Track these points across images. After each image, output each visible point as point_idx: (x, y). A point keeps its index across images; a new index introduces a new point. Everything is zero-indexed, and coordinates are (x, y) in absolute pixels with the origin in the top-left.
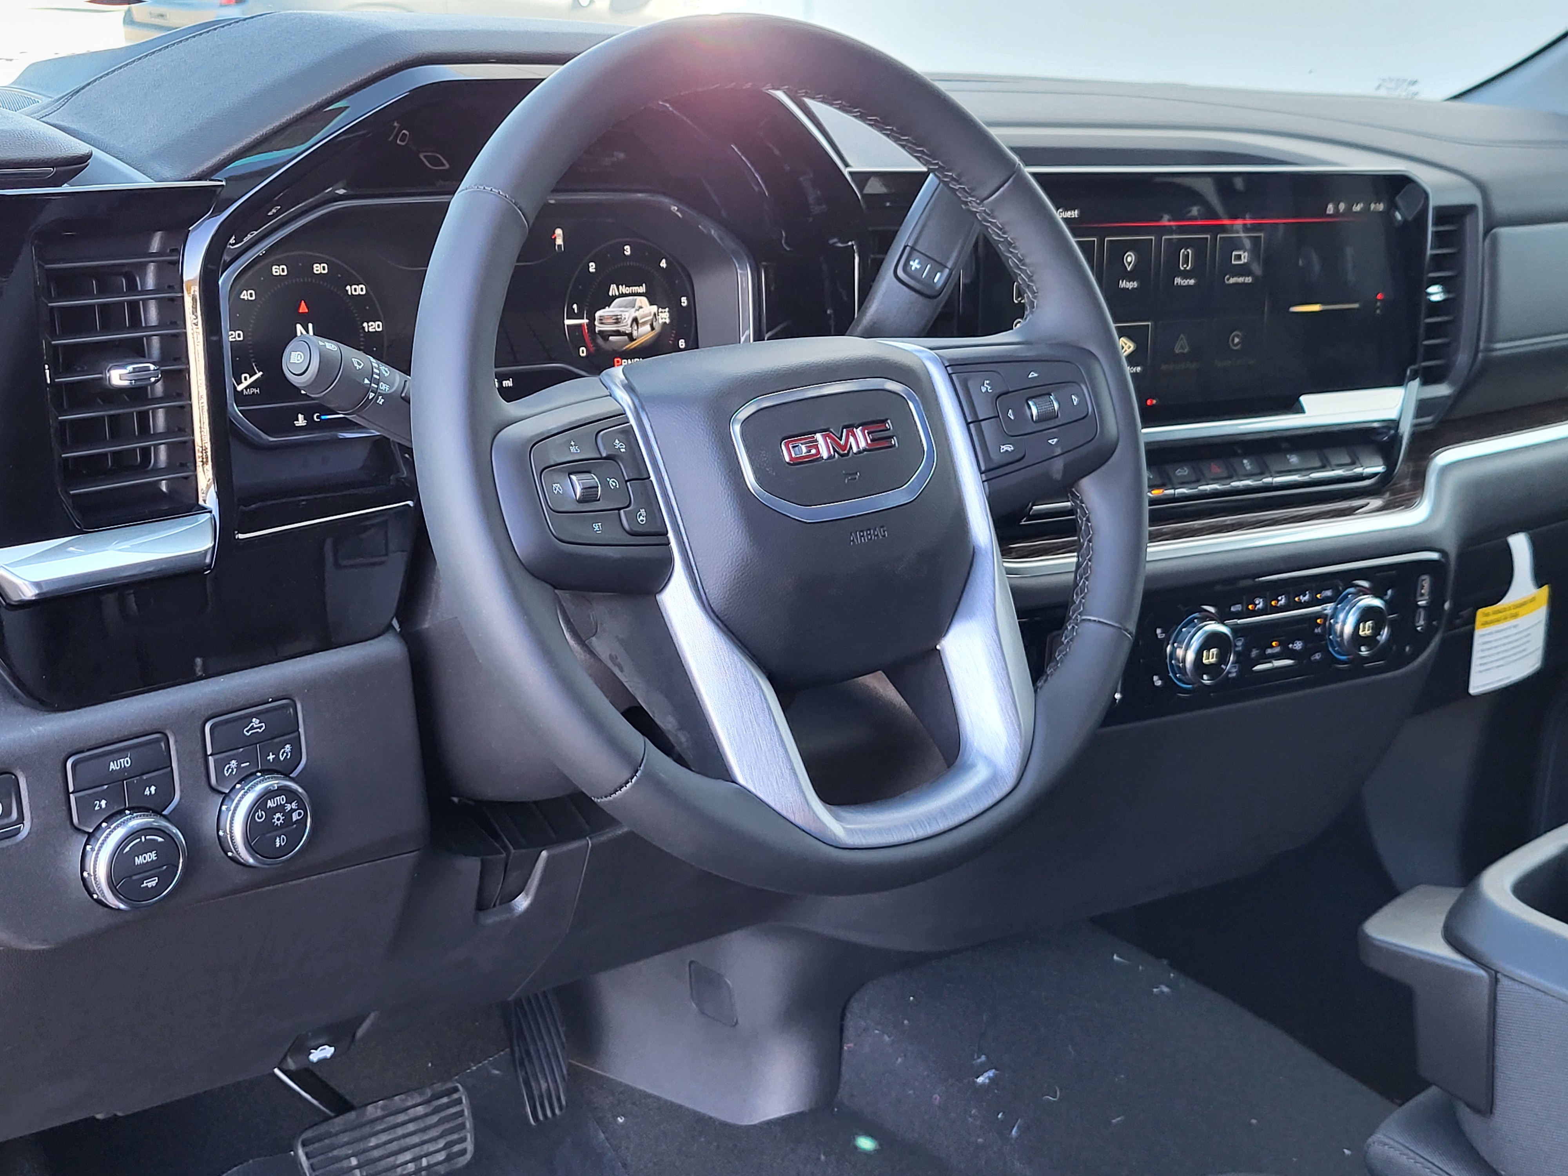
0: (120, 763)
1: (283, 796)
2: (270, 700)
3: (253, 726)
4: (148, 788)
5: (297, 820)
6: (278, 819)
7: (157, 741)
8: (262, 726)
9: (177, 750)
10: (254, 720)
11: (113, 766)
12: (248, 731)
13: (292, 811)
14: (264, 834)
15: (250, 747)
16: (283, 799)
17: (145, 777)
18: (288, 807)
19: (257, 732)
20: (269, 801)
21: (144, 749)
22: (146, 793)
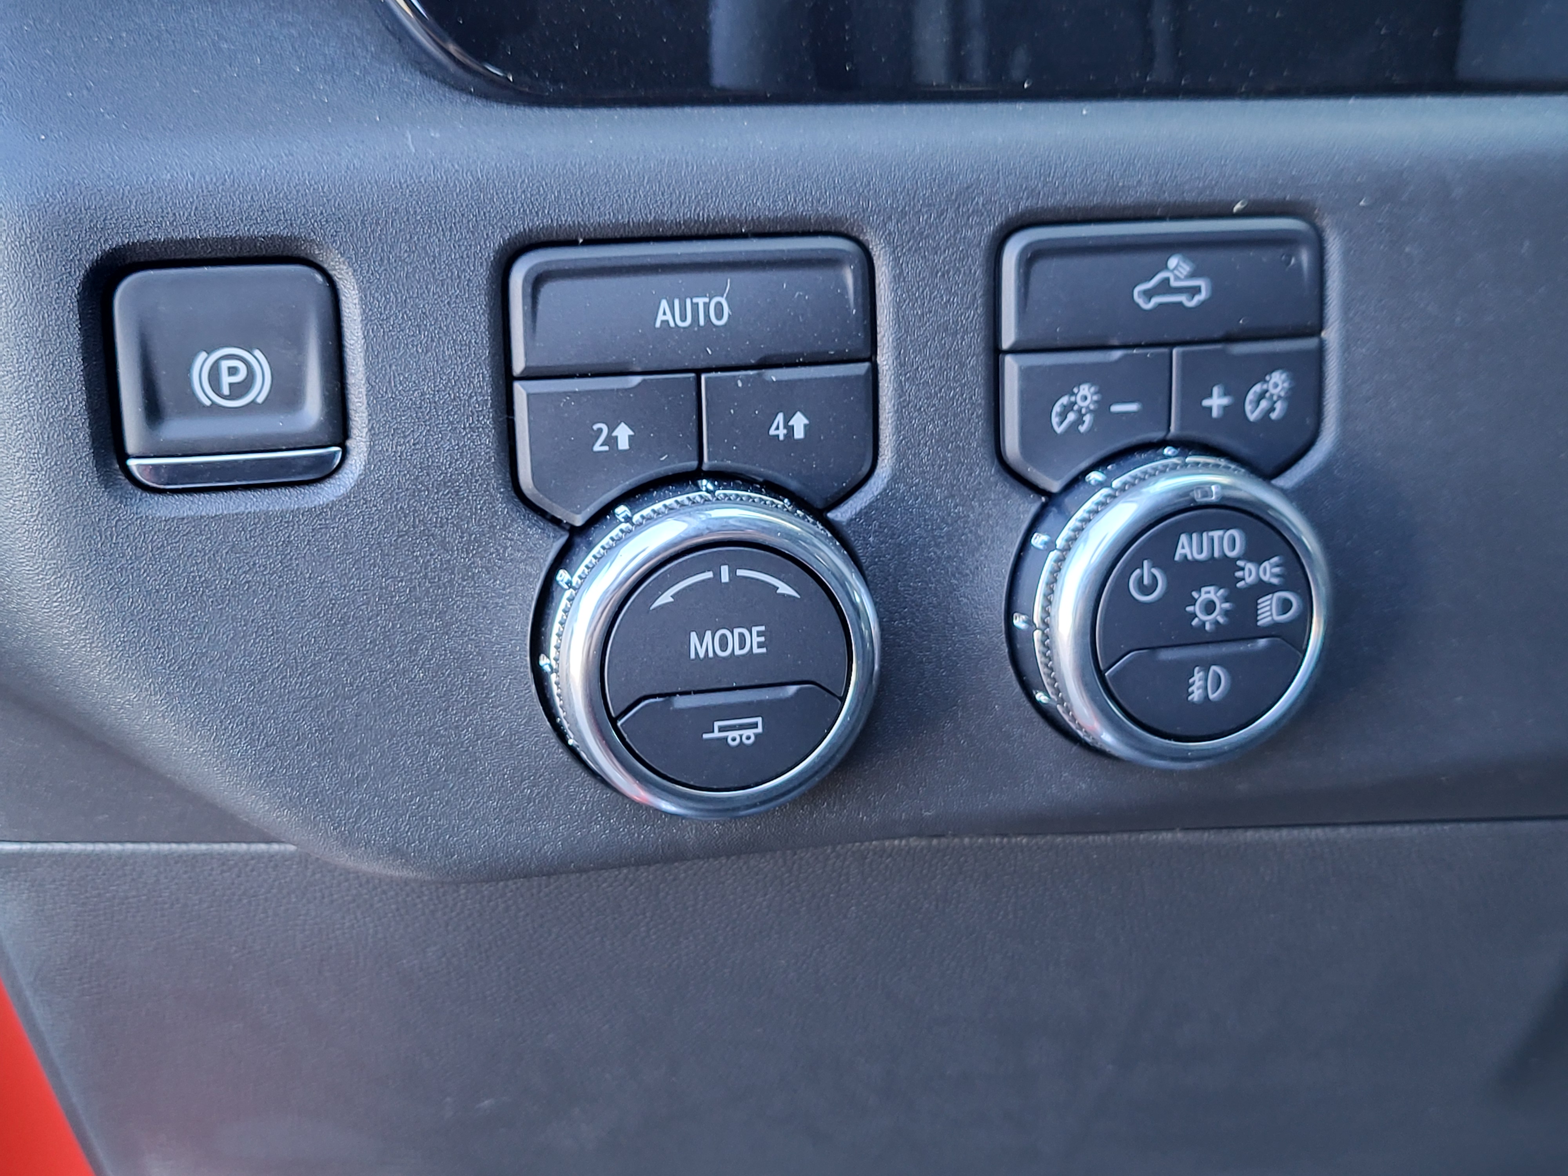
0: (695, 306)
1: (1235, 532)
2: (1238, 207)
3: (1167, 280)
4: (780, 417)
5: (1276, 625)
6: (1210, 607)
7: (830, 261)
8: (1196, 290)
9: (898, 306)
10: (1173, 262)
11: (665, 314)
12: (1149, 294)
13: (1263, 588)
14: (1153, 648)
15: (1150, 352)
16: (1233, 541)
17: (773, 375)
18: (1249, 573)
19: (1180, 304)
20: (1183, 538)
21: (784, 279)
22: (772, 432)
